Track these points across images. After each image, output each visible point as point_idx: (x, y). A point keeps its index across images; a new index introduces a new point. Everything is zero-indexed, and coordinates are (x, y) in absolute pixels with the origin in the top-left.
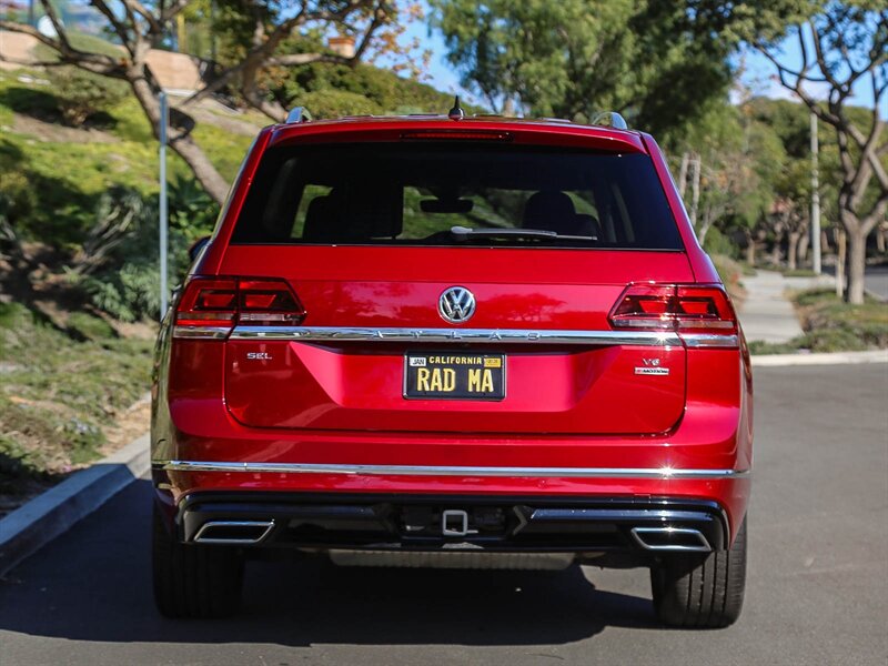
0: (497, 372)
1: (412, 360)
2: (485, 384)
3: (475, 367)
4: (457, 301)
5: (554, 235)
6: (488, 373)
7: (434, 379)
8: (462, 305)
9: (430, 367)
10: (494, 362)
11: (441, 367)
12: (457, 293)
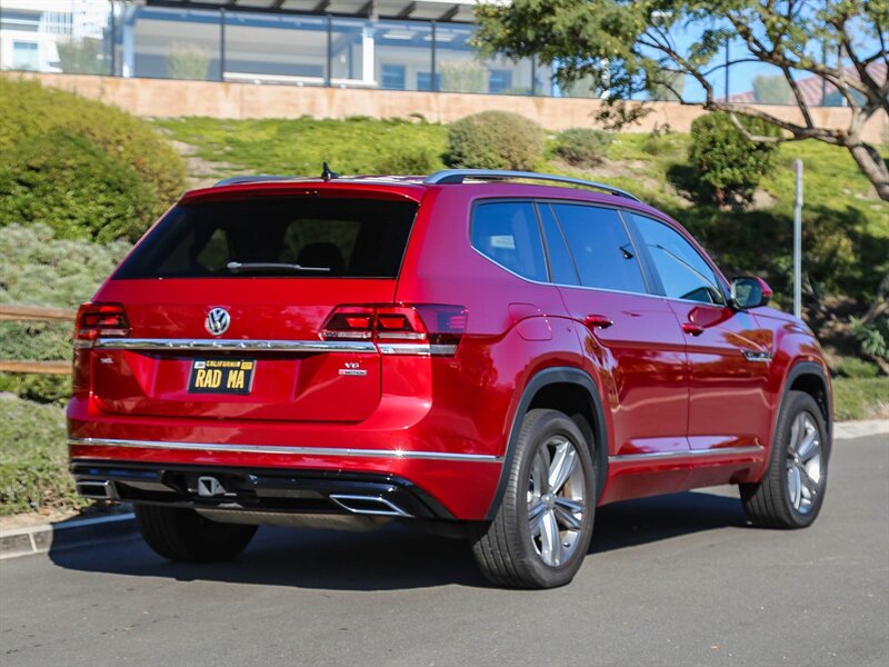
0: (247, 373)
1: (197, 363)
2: (238, 383)
3: (234, 369)
4: (217, 318)
5: (298, 267)
6: (242, 373)
7: (207, 377)
8: (220, 321)
9: (207, 369)
10: (247, 365)
11: (213, 368)
12: (218, 312)
